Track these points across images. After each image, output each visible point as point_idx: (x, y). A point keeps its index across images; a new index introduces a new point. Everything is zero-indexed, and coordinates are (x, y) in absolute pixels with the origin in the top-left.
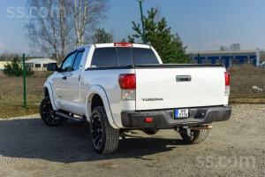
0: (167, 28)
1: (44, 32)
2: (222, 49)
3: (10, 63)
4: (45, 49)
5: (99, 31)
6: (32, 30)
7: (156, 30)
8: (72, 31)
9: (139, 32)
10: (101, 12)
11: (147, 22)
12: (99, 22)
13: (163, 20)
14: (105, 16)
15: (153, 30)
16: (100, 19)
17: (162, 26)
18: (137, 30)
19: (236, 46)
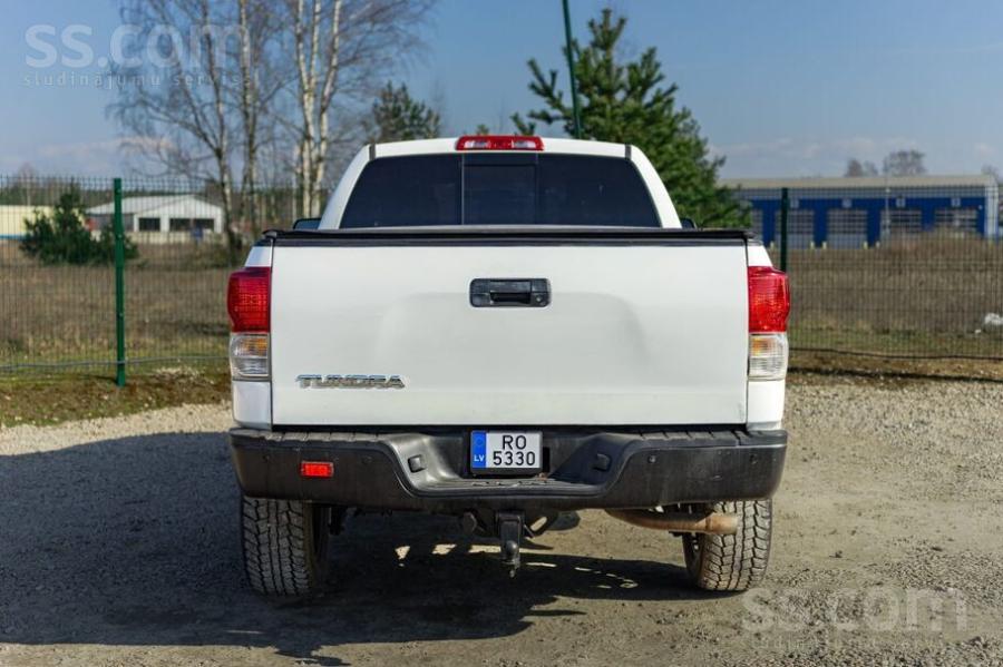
0: (663, 86)
1: (177, 97)
2: (854, 169)
3: (47, 211)
4: (180, 162)
5: (387, 94)
6: (131, 87)
7: (620, 96)
8: (286, 95)
9: (556, 103)
10: (400, 24)
11: (585, 62)
12: (388, 62)
13: (649, 57)
14: (412, 42)
15: (609, 92)
16: (392, 51)
17: (642, 79)
18: (546, 92)
19: (909, 160)
